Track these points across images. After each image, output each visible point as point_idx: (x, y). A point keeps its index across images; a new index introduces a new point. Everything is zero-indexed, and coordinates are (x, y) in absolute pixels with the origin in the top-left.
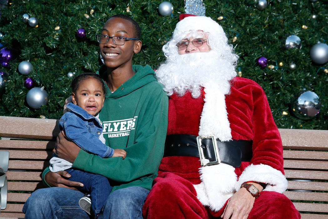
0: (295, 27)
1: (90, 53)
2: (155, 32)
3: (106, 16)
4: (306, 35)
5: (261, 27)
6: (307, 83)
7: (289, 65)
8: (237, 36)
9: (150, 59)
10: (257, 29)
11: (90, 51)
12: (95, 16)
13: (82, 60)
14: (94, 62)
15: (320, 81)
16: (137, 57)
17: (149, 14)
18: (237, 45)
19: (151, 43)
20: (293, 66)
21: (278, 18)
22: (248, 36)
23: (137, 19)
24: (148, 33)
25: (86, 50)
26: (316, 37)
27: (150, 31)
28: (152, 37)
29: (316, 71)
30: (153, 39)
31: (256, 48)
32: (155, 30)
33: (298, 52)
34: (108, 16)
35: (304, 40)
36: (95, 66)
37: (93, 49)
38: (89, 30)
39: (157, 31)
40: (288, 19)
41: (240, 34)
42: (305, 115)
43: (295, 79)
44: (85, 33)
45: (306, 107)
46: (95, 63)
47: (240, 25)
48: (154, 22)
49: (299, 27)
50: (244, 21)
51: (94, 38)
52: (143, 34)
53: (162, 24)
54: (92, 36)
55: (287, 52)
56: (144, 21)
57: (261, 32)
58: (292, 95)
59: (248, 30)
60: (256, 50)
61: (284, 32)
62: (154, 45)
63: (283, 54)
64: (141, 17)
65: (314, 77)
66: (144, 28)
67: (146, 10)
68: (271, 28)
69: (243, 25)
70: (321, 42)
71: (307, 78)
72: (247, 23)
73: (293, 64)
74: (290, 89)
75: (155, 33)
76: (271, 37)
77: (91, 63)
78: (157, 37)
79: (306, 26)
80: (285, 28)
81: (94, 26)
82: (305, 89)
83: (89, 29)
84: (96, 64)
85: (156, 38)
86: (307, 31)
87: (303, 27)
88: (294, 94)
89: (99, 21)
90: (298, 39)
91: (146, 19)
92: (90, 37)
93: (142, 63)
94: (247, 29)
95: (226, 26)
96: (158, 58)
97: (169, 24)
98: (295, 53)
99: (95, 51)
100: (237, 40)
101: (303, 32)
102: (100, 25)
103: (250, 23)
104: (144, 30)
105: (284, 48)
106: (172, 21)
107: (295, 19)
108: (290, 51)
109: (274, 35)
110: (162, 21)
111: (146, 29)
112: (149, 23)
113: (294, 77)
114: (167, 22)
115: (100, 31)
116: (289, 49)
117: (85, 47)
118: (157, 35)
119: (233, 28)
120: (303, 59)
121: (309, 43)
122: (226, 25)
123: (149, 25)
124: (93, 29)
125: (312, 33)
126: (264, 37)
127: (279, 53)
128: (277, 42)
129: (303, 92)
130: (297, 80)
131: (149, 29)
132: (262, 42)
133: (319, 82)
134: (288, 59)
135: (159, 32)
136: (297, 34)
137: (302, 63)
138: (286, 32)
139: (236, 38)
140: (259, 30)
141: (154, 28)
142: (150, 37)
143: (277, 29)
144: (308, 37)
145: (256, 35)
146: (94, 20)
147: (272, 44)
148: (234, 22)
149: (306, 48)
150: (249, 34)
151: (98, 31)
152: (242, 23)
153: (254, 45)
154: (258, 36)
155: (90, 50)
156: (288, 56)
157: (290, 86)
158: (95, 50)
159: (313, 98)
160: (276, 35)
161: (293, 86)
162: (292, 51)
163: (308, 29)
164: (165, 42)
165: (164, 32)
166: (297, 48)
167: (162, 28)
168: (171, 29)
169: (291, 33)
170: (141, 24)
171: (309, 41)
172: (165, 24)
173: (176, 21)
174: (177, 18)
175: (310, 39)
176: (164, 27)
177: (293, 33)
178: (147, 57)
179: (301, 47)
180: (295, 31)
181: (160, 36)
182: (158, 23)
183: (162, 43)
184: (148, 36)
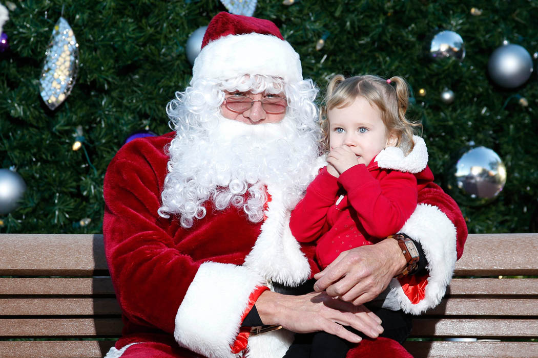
0: (454, 13)
1: (23, 82)
2: (154, 36)
3: (52, 4)
4: (478, 29)
5: (379, 16)
6: (481, 129)
7: (440, 94)
8: (324, 37)
9: (142, 94)
10: (369, 21)
11: (22, 79)
12: (27, 6)
13: (6, 99)
14: (29, 102)
15: (512, 123)
16: (116, 89)
18: (325, 57)
19: (146, 58)
20: (447, 96)
22: (350, 36)
23: (114, 9)
24: (137, 39)
25: (15, 77)
26: (500, 33)
27: (142, 34)
28: (148, 45)
29: (503, 104)
31: (368, 60)
33: (455, 65)
34: (55, 4)
35: (473, 39)
36: (32, 109)
37: (29, 75)
38: (15, 35)
39: (158, 33)
41: (332, 33)
42: (473, 196)
43: (451, 123)
44: (8, 41)
45: (473, 181)
46: (31, 105)
47: (332, 14)
48: (151, 15)
49: (463, 12)
50: (340, 6)
51: (26, 51)
52: (127, 41)
53: (167, 18)
54: (23, 48)
55: (435, 66)
56: (130, 14)
57: (377, 27)
58: (446, 157)
59: (348, 24)
60: (366, 66)
61: (428, 24)
62: (153, 63)
63: (426, 70)
64: (121, 5)
65: (497, 115)
66: (129, 27)
68: (400, 18)
69: (337, 14)
70: (512, 41)
71: (479, 119)
72: (347, 10)
73: (447, 91)
74: (442, 143)
75: (154, 38)
76: (402, 36)
77: (23, 105)
78: (157, 45)
79: (479, 8)
80: (430, 16)
81: (26, 26)
82: (472, 143)
83: (15, 32)
84: (33, 105)
85: (156, 47)
86: (481, 20)
87: (473, 11)
88: (450, 155)
89: (35, 15)
90: (458, 38)
91: (134, 8)
92: (19, 49)
93: (128, 101)
94: (346, 22)
95: (300, 18)
96: (159, 89)
97: (181, 18)
98: (451, 69)
99: (33, 79)
100: (324, 47)
101: (472, 24)
102: (39, 24)
103: (352, 8)
104: (130, 33)
105: (428, 58)
106: (187, 11)
108: (439, 64)
109: (406, 33)
110: (166, 11)
111: (133, 30)
112: (141, 17)
113: (449, 118)
114: (178, 14)
115: (37, 36)
116: (438, 60)
117: (13, 71)
118: (158, 41)
119: (315, 22)
120: (470, 79)
121: (484, 46)
122: (301, 16)
123: (141, 21)
124: (24, 33)
125: (492, 25)
126: (384, 38)
127: (416, 70)
128: (413, 45)
129: (468, 148)
130: (456, 124)
131: (140, 29)
132: (381, 49)
133: (508, 126)
134: (438, 82)
135: (162, 36)
136: (459, 27)
137: (467, 88)
138: (430, 24)
139: (321, 41)
140: (373, 22)
141: (151, 26)
142: (144, 45)
143: (412, 20)
144: (483, 33)
145: (367, 34)
146: (25, 14)
147: (403, 50)
148: (317, 8)
149: (479, 57)
150: (352, 32)
151: (34, 37)
152: (336, 9)
153: (362, 55)
154: (371, 35)
155: (23, 77)
156: (437, 74)
157: (443, 138)
158: (33, 76)
159: (488, 162)
160: (412, 32)
161: (448, 137)
162: (443, 64)
163: (483, 15)
164: (174, 55)
165: (172, 35)
166: (454, 58)
167: (168, 27)
168: (186, 27)
169: (444, 25)
170: (123, 20)
171: (485, 41)
172: (173, 19)
173: (198, 11)
174: (199, 4)
175: (488, 36)
176: (171, 24)
177: (449, 26)
178: (135, 89)
179: (464, 55)
180: (453, 22)
181: (164, 45)
182: (158, 15)
183: (169, 58)
184: (137, 45)
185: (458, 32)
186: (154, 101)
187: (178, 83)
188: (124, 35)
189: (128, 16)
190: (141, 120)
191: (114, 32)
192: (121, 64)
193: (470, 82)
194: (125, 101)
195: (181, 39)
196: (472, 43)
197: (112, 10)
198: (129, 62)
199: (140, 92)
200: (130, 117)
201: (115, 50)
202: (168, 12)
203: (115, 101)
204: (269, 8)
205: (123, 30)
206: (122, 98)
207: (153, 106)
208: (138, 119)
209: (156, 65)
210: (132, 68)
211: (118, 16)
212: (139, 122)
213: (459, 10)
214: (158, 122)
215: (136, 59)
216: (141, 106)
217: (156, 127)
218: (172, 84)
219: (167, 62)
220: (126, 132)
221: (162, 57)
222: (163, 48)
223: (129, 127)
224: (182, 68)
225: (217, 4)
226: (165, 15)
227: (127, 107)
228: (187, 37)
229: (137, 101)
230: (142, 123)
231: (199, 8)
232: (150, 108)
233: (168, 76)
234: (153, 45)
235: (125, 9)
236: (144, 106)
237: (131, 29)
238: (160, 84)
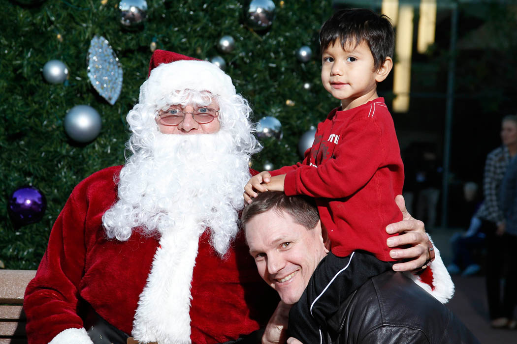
0: (274, 103)
4: (292, 117)
7: (262, 165)
9: (28, 156)
17: (25, 80)
19: (31, 128)
20: (268, 167)
21: (245, 87)
24: (24, 113)
26: (308, 120)
27: (28, 109)
28: (32, 118)
30: (34, 122)
32: (36, 106)
33: (275, 144)
35: (288, 124)
39: (41, 108)
40: (262, 89)
48: (36, 94)
49: (281, 102)
52: (17, 114)
53: (50, 97)
56: (19, 92)
62: (36, 132)
64: (12, 85)
66: (18, 103)
67: (21, 73)
73: (269, 164)
75: (38, 112)
78: (41, 118)
79: (293, 100)
80: (256, 104)
85: (39, 120)
86: (293, 110)
87: (288, 102)
90: (277, 123)
91: (22, 89)
93: (15, 162)
96: (41, 154)
97: (61, 97)
98: (272, 146)
101: (287, 112)
104: (18, 107)
106: (65, 93)
107: (273, 90)
111: (21, 105)
112: (28, 96)
114: (58, 95)
118: (41, 115)
120: (286, 154)
121: (296, 130)
123: (27, 99)
125: (302, 114)
131: (27, 105)
134: (261, 156)
135: (45, 111)
136: (277, 114)
137: (283, 161)
138: (257, 111)
141: (35, 103)
142: (30, 118)
144: (295, 119)
149: (292, 138)
162: (266, 142)
163: (295, 106)
164: (54, 127)
165: (53, 111)
166: (274, 138)
167: (49, 104)
168: (64, 105)
169: (266, 112)
170: (13, 97)
171: (297, 126)
172: (54, 98)
173: (74, 93)
174: (75, 87)
175: (299, 122)
176: (52, 102)
177: (270, 114)
178: (22, 152)
179: (281, 136)
180: (273, 110)
181: (46, 117)
182: (42, 95)
183: (50, 129)
184: (24, 117)
185: (277, 118)
186: (37, 163)
187: (57, 148)
188: (14, 109)
189: (17, 94)
190: (25, 177)
191: (5, 107)
192: (11, 132)
193: (285, 157)
194: (12, 162)
195: (60, 114)
196: (287, 127)
197: (5, 89)
198: (18, 131)
199: (26, 155)
200: (16, 175)
201: (6, 120)
202: (50, 92)
203: (4, 161)
204: (131, 93)
205: (13, 105)
206: (10, 160)
207: (36, 167)
208: (23, 176)
209: (38, 134)
210: (20, 136)
211: (9, 94)
212: (24, 179)
213: (278, 101)
214: (39, 179)
215: (23, 128)
216: (26, 166)
217: (37, 184)
218: (52, 150)
219: (47, 132)
220: (13, 187)
221: (44, 127)
222: (45, 120)
223: (16, 182)
224: (61, 137)
225: (90, 88)
226: (48, 95)
227: (14, 167)
228: (65, 112)
229: (22, 162)
230: (26, 180)
231: (75, 90)
232: (34, 168)
233: (48, 143)
234: (37, 118)
235: (15, 88)
236: (29, 166)
237: (19, 105)
238: (42, 149)
